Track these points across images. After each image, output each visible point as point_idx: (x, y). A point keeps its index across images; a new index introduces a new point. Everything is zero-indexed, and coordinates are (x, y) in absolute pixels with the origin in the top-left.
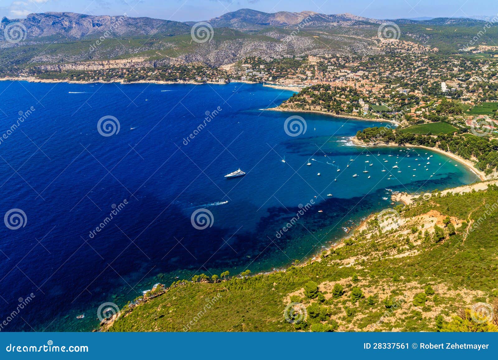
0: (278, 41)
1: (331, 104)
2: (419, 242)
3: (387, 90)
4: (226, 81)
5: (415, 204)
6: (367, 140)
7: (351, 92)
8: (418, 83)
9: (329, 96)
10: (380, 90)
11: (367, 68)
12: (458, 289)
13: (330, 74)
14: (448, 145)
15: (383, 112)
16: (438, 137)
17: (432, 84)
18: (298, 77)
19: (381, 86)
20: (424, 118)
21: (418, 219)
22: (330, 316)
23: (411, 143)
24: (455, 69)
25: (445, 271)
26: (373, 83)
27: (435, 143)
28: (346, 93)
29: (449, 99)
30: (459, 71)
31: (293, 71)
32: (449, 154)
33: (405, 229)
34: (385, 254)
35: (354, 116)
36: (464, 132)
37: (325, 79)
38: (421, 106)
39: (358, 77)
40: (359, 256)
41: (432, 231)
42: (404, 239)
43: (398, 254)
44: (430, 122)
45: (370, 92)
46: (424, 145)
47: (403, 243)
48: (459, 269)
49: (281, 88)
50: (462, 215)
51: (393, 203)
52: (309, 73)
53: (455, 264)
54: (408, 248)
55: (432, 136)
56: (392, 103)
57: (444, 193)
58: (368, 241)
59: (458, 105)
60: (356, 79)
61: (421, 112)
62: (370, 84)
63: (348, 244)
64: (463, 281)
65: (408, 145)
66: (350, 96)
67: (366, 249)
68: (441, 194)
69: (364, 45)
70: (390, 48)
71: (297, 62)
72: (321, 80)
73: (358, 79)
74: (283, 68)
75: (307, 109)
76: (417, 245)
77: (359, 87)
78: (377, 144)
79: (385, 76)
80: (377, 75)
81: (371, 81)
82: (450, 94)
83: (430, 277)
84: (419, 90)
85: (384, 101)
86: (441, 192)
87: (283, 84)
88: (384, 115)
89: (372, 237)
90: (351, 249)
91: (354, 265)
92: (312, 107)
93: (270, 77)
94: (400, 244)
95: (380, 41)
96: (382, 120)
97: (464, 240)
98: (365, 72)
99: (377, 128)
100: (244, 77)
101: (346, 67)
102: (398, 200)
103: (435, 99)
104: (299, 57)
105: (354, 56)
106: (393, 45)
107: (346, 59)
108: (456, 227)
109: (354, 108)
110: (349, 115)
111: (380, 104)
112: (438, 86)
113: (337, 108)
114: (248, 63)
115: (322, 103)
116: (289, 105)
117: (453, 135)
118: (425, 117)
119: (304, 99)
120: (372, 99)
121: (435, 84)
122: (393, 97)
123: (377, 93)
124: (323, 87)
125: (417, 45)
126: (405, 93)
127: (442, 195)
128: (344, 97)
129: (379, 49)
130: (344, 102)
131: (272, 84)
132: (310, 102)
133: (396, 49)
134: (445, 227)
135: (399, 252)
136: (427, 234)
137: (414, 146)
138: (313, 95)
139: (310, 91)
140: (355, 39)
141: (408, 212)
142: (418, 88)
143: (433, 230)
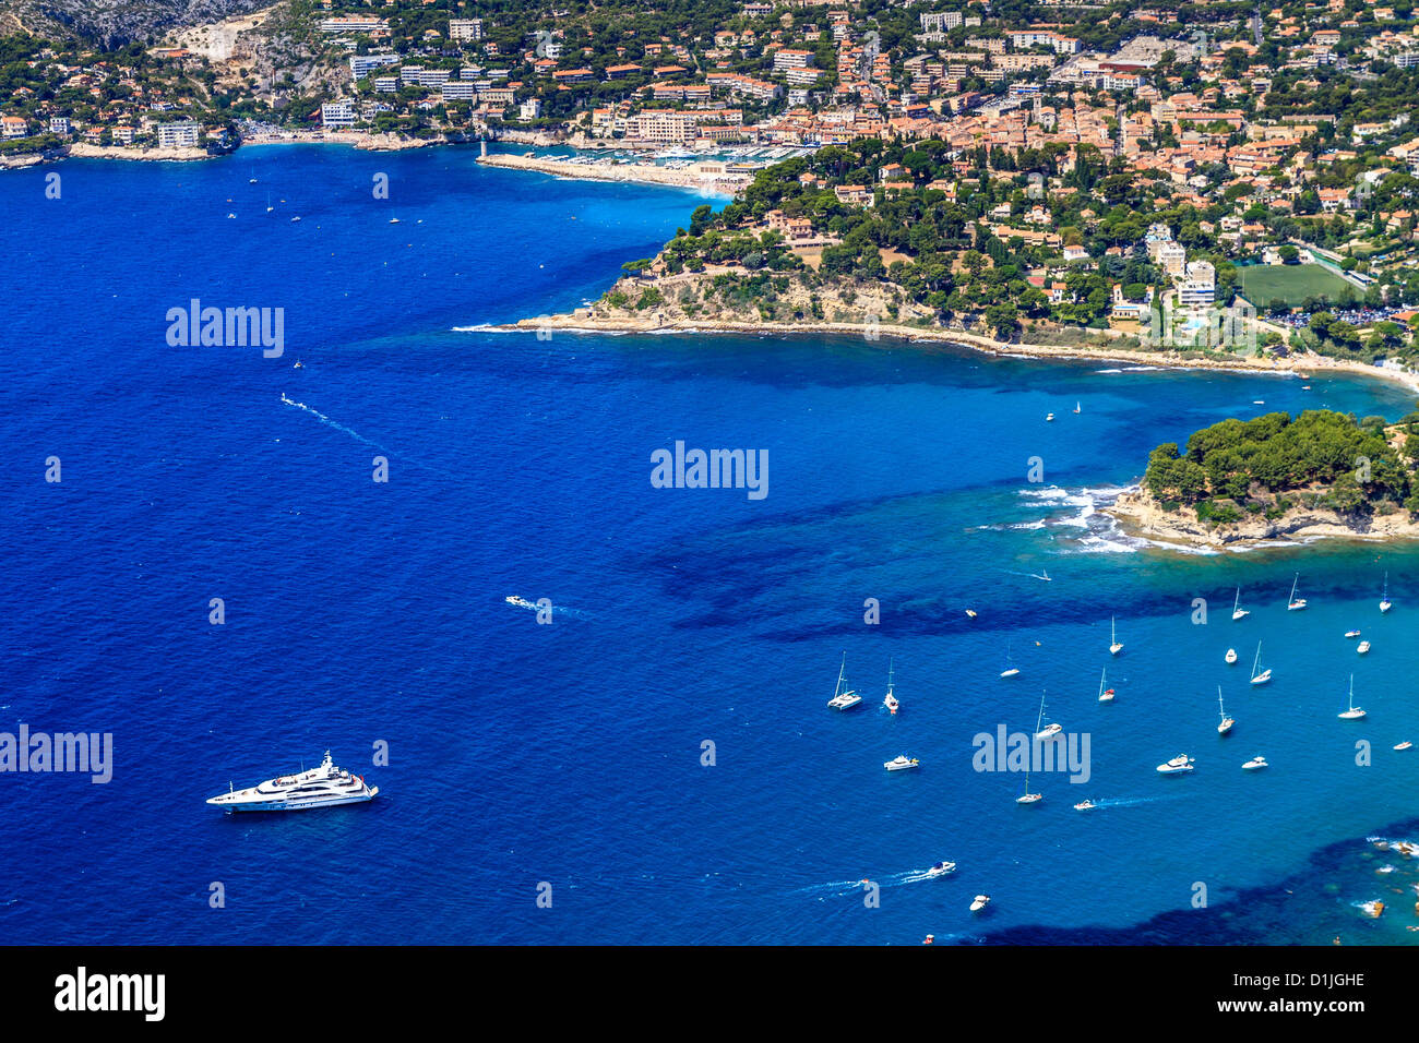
1: (958, 268)
3: (1327, 159)
4: (211, 135)
6: (1222, 502)
7: (1091, 183)
9: (939, 215)
10: (1283, 163)
11: (1183, 18)
13: (936, 69)
15: (1312, 308)
18: (719, 94)
19: (1289, 136)
26: (1235, 117)
31: (683, 55)
35: (1126, 343)
37: (905, 99)
39: (1126, 83)
45: (1218, 175)
49: (603, 171)
52: (795, 67)
56: (1366, 246)
60: (1116, 95)
62: (1215, 126)
66: (1086, 213)
72: (883, 109)
73: (1131, 93)
74: (614, 39)
75: (799, 315)
77: (1144, 145)
78: (1293, 529)
79: (1308, 64)
80: (1258, 60)
81: (1221, 104)
85: (1318, 237)
87: (621, 143)
88: (1322, 333)
92: (830, 298)
93: (522, 98)
96: (1311, 362)
98: (1169, 44)
99: (1285, 423)
100: (338, 108)
101: (1044, 16)
109: (1117, 289)
110: (1084, 339)
111: (1291, 259)
113: (1004, 295)
114: (362, 9)
115: (898, 266)
116: (669, 290)
119: (773, 243)
120: (1233, 229)
122: (1372, 203)
123: (1264, 181)
124: (897, 152)
128: (1046, 218)
130: (1049, 254)
131: (539, 151)
132: (814, 260)
138: (833, 216)
139: (813, 185)
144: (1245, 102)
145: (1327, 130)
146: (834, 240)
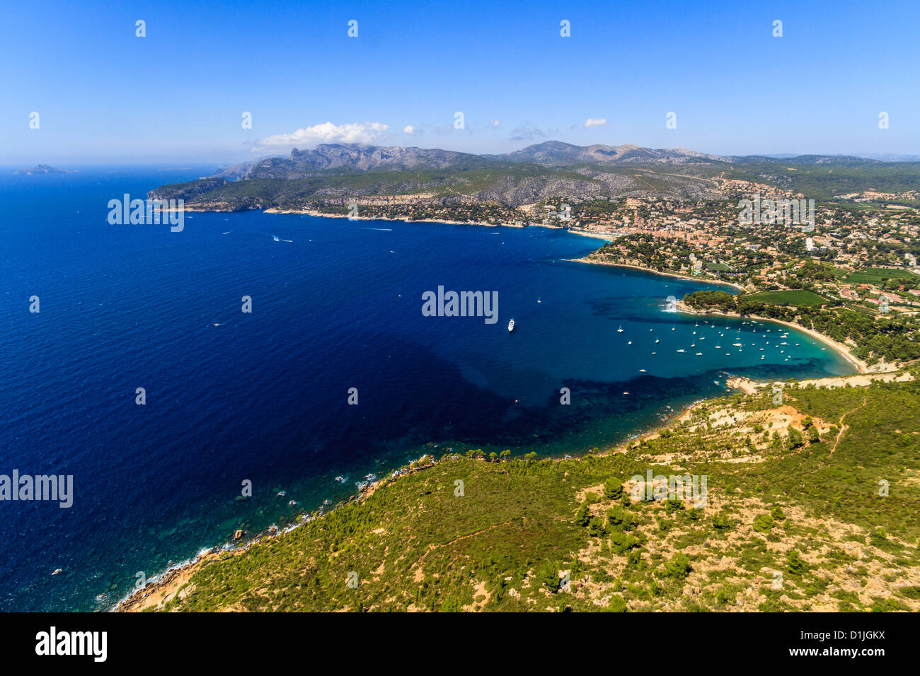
0: (590, 179)
1: (652, 258)
2: (765, 446)
3: (728, 244)
4: (524, 224)
5: (761, 395)
6: (698, 305)
7: (680, 245)
8: (772, 238)
9: (650, 248)
10: (719, 244)
11: (702, 216)
12: (821, 518)
13: (653, 222)
14: (812, 321)
15: (721, 272)
16: (798, 309)
17: (793, 240)
18: (612, 223)
19: (721, 239)
20: (779, 283)
21: (765, 415)
22: (636, 526)
23: (758, 315)
24: (828, 222)
25: (802, 490)
26: (710, 235)
27: (793, 316)
28: (673, 245)
29: (816, 261)
30: (833, 224)
31: (606, 216)
32: (813, 333)
33: (745, 426)
34: (715, 455)
35: (683, 274)
36: (836, 305)
37: (646, 227)
38: (777, 267)
39: (689, 227)
40: (679, 454)
41: (784, 433)
42: (742, 439)
43: (733, 457)
44: (788, 289)
45: (705, 245)
46: (777, 318)
47: (741, 444)
48: (823, 490)
49: (590, 235)
50: (830, 416)
51: (729, 390)
52: (626, 220)
53: (818, 483)
54: (749, 451)
55: (789, 308)
56: (734, 261)
57: (803, 384)
58: (691, 435)
59: (829, 269)
60: (687, 229)
61: (776, 275)
62: (706, 236)
63: (663, 436)
64: (829, 507)
65: (753, 316)
66: (678, 250)
67: (688, 445)
68: (798, 384)
69: (701, 188)
70: (736, 192)
71: (612, 205)
72: (642, 228)
73: (690, 229)
74: (594, 212)
75: (621, 263)
76: (761, 450)
77: (691, 239)
78: (711, 312)
79: (727, 226)
80: (717, 225)
81: (708, 232)
82: (817, 254)
83: (779, 496)
84: (774, 247)
85: (724, 259)
86: (799, 383)
87: (593, 230)
88: (722, 277)
89: (698, 431)
90: (668, 443)
91: (671, 464)
92: (628, 261)
93: (577, 221)
94: (737, 445)
95: (723, 182)
96: (719, 282)
97: (833, 451)
98: (699, 221)
99: (713, 292)
100: (545, 221)
101: (675, 214)
102: (736, 386)
103: (797, 260)
104: (615, 199)
105: (686, 200)
106: (739, 188)
107: (676, 204)
108: (820, 432)
109: (682, 264)
110: (674, 273)
111: (718, 262)
112: (801, 243)
113: (660, 263)
114: (551, 204)
115: (641, 256)
116: (599, 257)
117: (821, 308)
118: (781, 281)
119: (618, 250)
120: (707, 255)
121: (796, 240)
122: (736, 253)
123: (715, 247)
124: (643, 236)
125: (773, 189)
126: (754, 249)
127: (800, 386)
128: (670, 250)
129: (721, 192)
130: (670, 257)
131: (579, 231)
132: (626, 254)
133: (744, 193)
134: (804, 430)
135: (735, 455)
136: (776, 436)
137: (762, 318)
138: (630, 246)
139: (627, 241)
140: (689, 179)
141: (751, 404)
142: (773, 244)
143: (787, 433)
144: (713, 232)
145: (729, 239)
146: (629, 251)
